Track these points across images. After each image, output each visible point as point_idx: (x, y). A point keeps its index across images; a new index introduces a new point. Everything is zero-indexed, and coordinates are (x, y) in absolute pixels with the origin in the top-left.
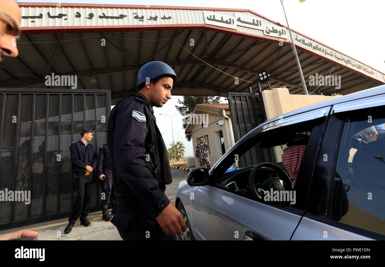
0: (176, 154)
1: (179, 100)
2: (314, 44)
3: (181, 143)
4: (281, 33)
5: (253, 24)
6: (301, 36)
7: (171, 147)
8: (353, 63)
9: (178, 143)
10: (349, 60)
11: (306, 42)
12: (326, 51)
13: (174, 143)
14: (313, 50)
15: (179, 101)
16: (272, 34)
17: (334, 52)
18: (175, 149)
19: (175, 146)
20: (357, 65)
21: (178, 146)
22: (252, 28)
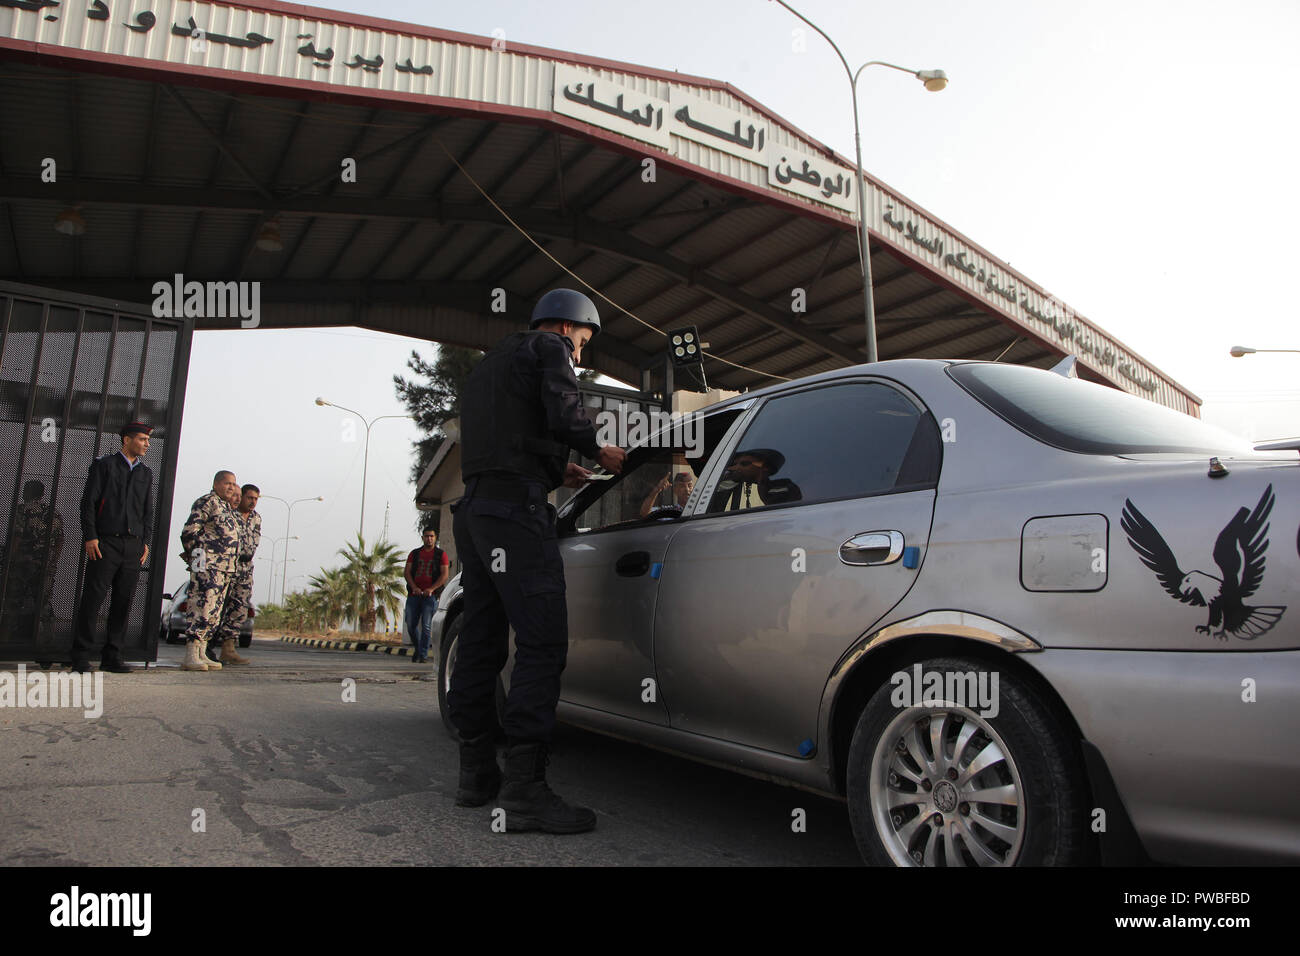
0: (363, 598)
1: (415, 355)
2: (952, 248)
3: (394, 551)
4: (831, 188)
5: (735, 138)
6: (907, 211)
7: (345, 563)
8: (1084, 341)
9: (381, 551)
10: (1073, 325)
11: (920, 236)
12: (990, 281)
13: (362, 544)
14: (943, 269)
15: (413, 360)
16: (797, 186)
17: (1019, 288)
18: (362, 577)
19: (362, 563)
20: (1097, 349)
21: (379, 567)
22: (724, 153)
